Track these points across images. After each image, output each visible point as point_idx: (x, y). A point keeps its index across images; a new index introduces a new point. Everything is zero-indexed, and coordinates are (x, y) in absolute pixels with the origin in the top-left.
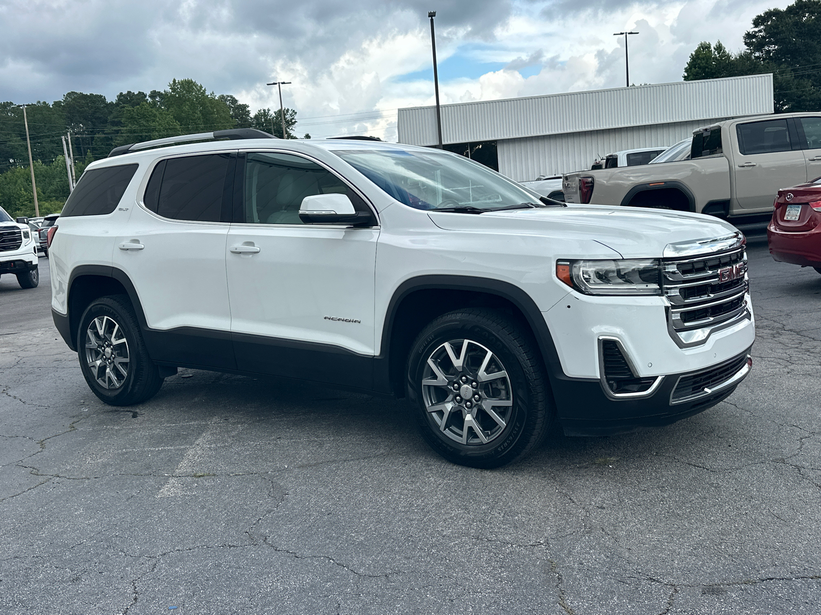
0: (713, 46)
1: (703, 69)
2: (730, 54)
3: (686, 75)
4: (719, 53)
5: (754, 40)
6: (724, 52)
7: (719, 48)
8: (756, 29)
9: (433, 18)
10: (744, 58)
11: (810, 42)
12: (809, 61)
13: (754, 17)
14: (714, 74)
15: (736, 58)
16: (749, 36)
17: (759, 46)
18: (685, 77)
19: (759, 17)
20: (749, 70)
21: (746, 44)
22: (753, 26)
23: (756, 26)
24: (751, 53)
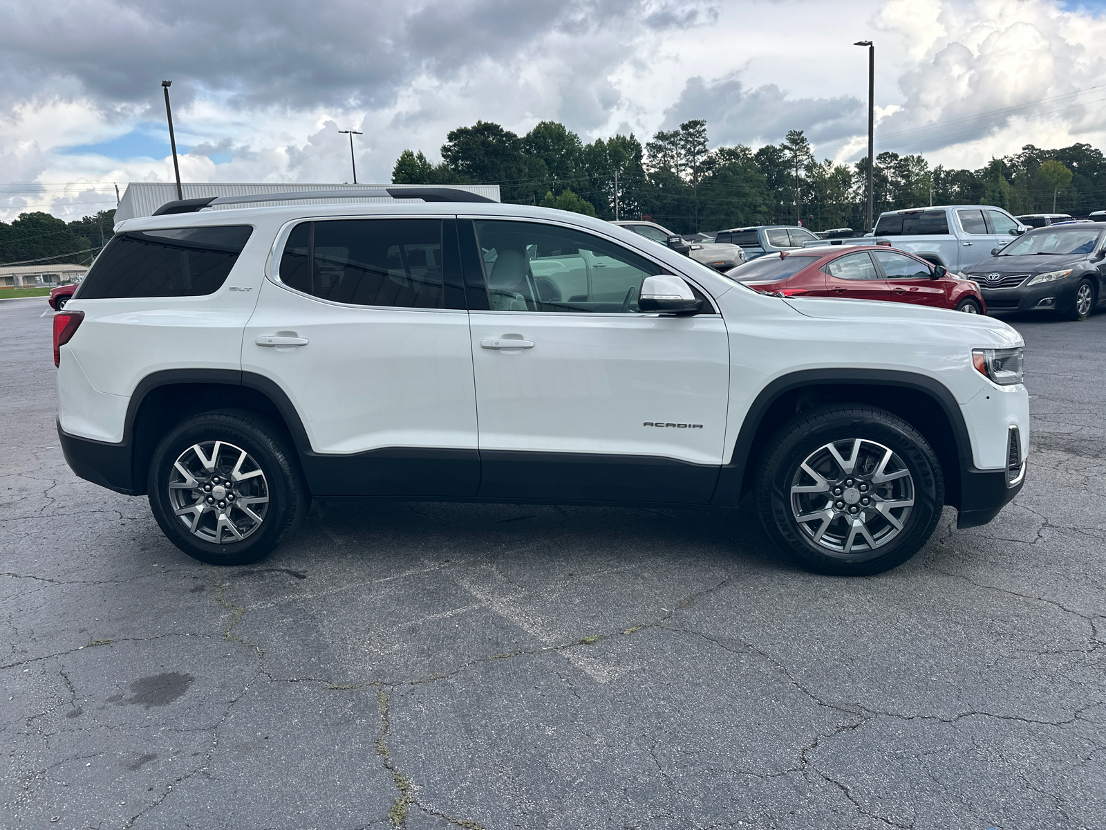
0: (415, 155)
1: (410, 175)
2: (431, 163)
3: (394, 178)
4: (421, 162)
5: (449, 153)
6: (425, 161)
7: (421, 157)
8: (451, 144)
9: (167, 88)
10: (443, 169)
11: (495, 160)
12: (496, 178)
13: (449, 133)
14: (419, 180)
15: (436, 168)
16: (445, 149)
17: (454, 160)
18: (393, 180)
19: (452, 133)
20: (448, 180)
21: (443, 156)
22: (448, 140)
23: (450, 141)
24: (448, 165)
